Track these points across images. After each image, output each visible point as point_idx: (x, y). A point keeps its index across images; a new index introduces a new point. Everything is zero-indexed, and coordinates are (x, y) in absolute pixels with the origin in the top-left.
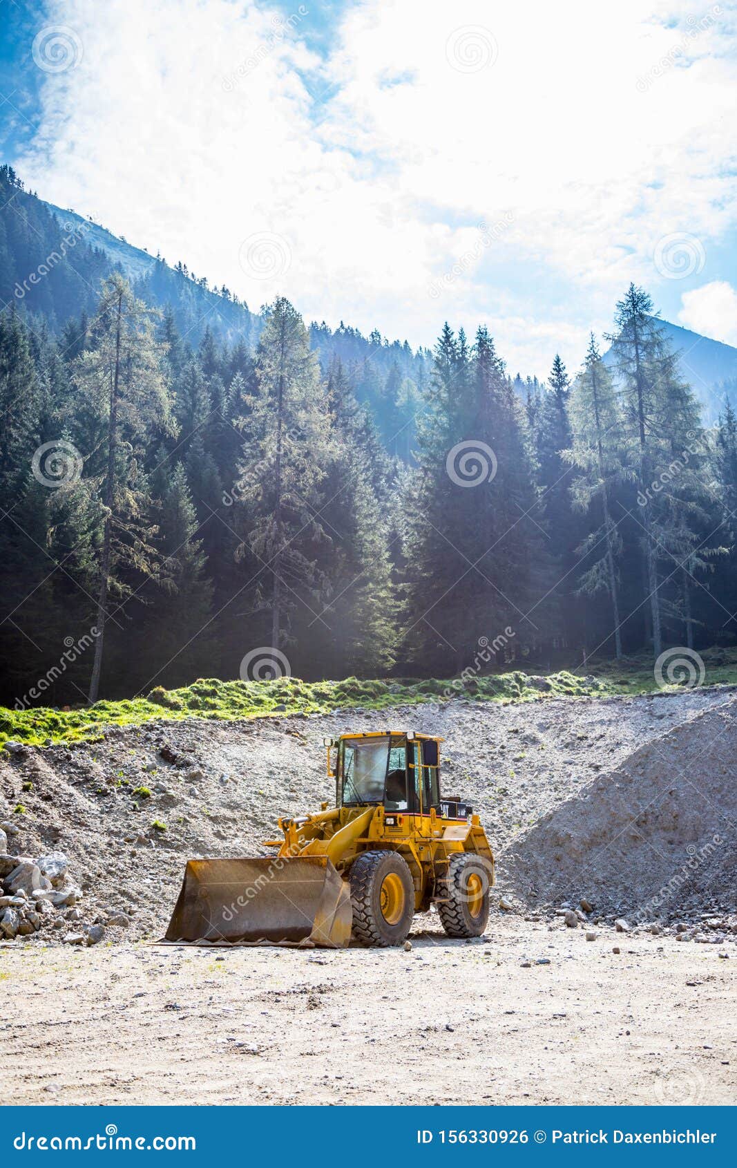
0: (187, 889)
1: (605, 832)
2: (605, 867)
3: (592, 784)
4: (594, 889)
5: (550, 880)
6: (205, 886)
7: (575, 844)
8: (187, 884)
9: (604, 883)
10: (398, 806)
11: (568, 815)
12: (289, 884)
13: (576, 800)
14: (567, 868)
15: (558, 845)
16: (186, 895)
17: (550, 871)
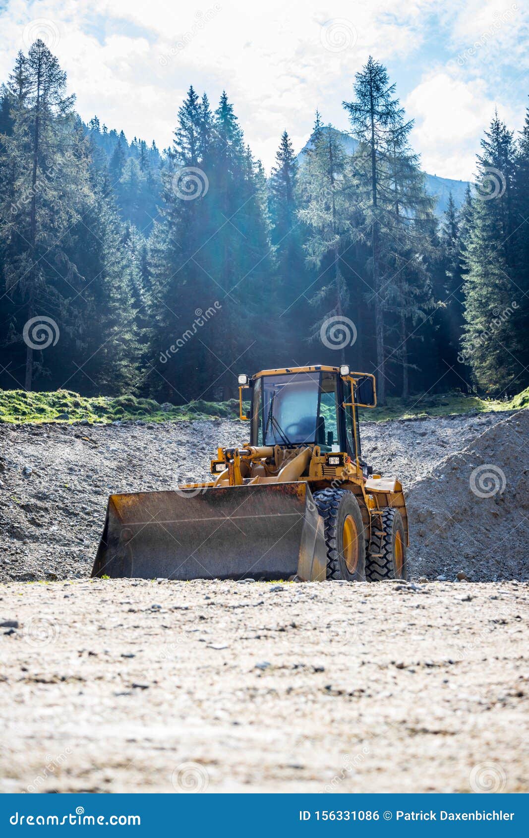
0: (110, 529)
1: (465, 510)
2: (472, 544)
3: (445, 465)
4: (465, 563)
5: (418, 554)
6: (129, 526)
7: (438, 520)
8: (110, 524)
9: (474, 558)
10: (331, 450)
11: (425, 493)
12: (245, 520)
13: (430, 479)
14: (433, 543)
15: (420, 521)
16: (110, 537)
17: (416, 546)
